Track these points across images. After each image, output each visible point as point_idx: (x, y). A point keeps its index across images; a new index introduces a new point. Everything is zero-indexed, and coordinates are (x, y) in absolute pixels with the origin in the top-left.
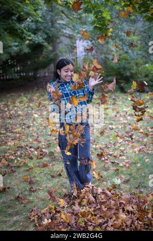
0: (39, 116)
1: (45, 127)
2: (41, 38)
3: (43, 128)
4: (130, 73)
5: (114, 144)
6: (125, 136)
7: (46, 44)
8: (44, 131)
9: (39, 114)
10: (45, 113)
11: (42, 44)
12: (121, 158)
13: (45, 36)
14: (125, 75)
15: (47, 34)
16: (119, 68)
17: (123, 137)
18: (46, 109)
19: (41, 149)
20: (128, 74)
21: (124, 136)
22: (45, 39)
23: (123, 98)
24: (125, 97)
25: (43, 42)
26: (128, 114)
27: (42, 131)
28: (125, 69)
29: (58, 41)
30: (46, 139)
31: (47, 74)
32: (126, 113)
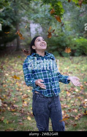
0: (9, 74)
1: (14, 84)
2: (9, 22)
3: (12, 84)
4: (66, 44)
5: (66, 98)
6: (72, 91)
7: (12, 26)
8: (13, 87)
9: (9, 73)
10: (13, 72)
11: (9, 26)
12: (74, 111)
13: (12, 21)
14: (62, 46)
15: (12, 19)
16: (59, 41)
17: (71, 92)
18: (14, 69)
19: (13, 104)
20: (64, 45)
21: (70, 90)
22: (11, 23)
23: (62, 60)
24: (64, 60)
25: (10, 25)
26: (68, 72)
27: (12, 88)
28: (62, 41)
29: (20, 24)
30: (15, 94)
31: (12, 45)
32: (67, 71)
